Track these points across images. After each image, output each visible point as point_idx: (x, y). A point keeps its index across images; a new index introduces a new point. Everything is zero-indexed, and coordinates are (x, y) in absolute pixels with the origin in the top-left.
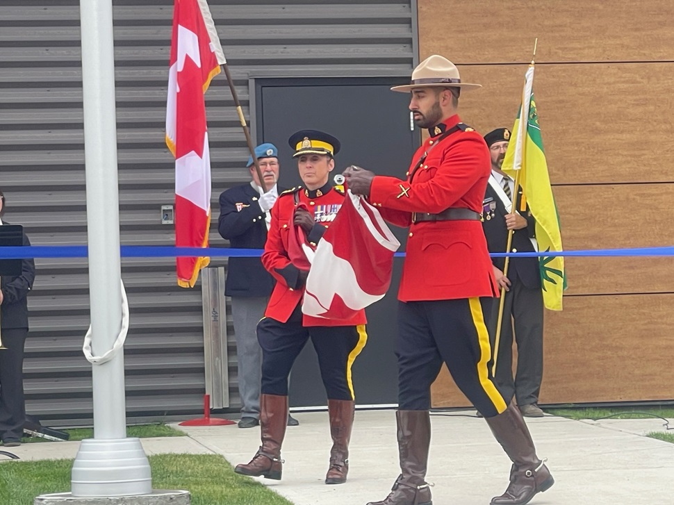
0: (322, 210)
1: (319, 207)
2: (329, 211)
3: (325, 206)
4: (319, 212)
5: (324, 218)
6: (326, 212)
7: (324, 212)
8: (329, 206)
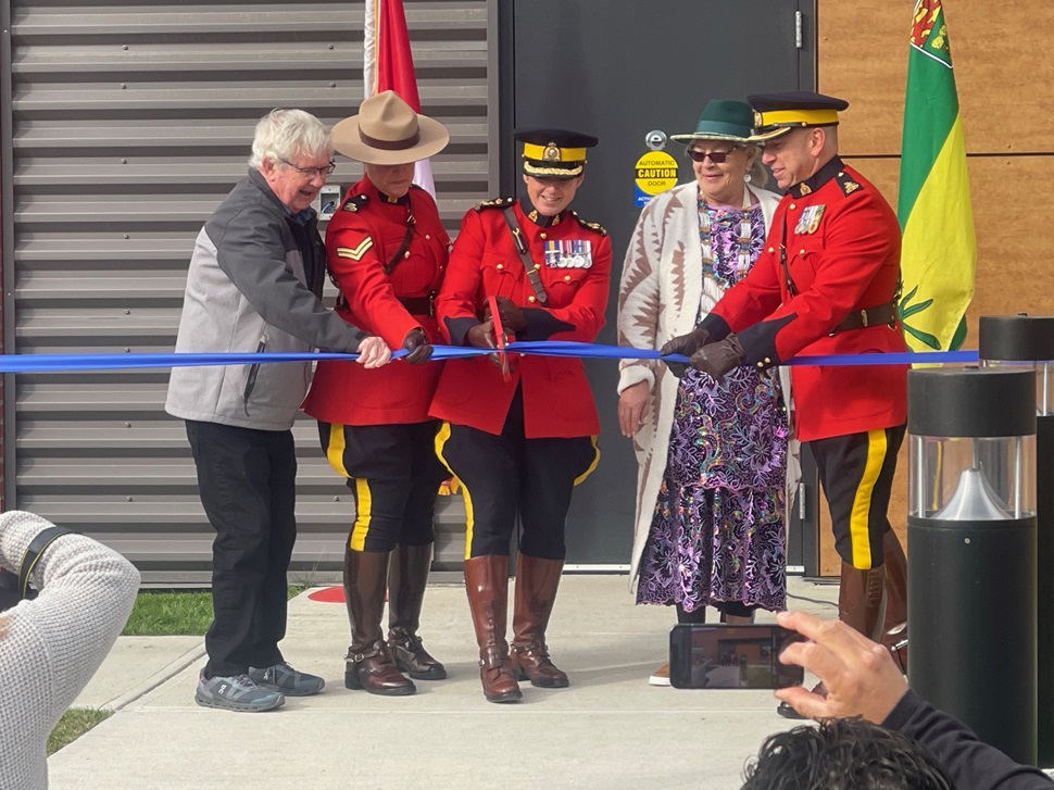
0: (557, 247)
1: (552, 243)
2: (569, 249)
3: (561, 242)
4: (551, 251)
5: (564, 262)
6: (565, 252)
7: (562, 252)
8: (569, 243)
